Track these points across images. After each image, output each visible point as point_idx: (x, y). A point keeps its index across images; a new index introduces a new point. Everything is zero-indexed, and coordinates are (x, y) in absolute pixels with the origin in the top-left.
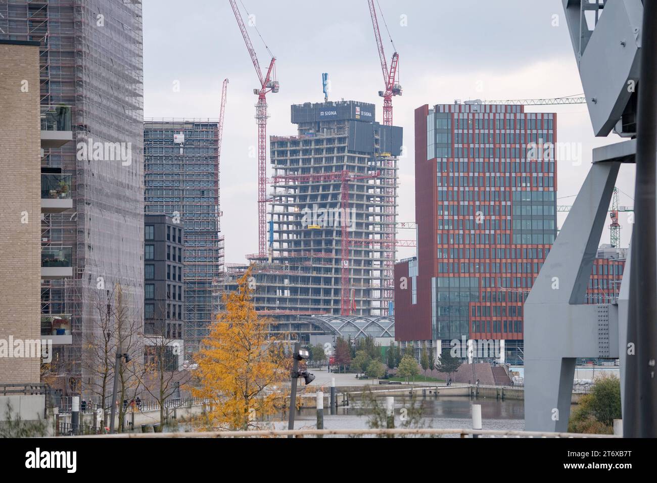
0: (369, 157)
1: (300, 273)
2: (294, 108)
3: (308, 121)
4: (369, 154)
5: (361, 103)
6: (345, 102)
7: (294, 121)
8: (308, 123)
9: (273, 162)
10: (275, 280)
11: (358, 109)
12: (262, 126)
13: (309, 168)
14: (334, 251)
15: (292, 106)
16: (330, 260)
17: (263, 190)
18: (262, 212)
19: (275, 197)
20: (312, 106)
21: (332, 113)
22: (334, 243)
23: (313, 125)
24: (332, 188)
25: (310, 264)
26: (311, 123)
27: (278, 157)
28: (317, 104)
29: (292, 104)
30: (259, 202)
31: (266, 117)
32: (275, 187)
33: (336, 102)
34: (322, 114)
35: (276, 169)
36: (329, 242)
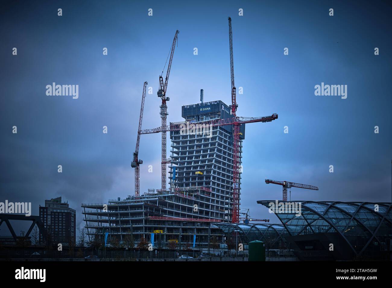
0: (229, 135)
1: (194, 199)
2: (183, 108)
3: (192, 115)
4: (229, 133)
5: (224, 104)
6: (216, 102)
7: (184, 116)
8: (192, 116)
9: (171, 138)
10: (180, 201)
11: (223, 107)
12: (164, 119)
13: (194, 140)
14: (211, 189)
15: (182, 107)
16: (209, 193)
17: (164, 156)
18: (164, 169)
19: (172, 157)
20: (194, 106)
21: (208, 109)
22: (211, 183)
23: (195, 118)
24: (209, 151)
25: (199, 193)
26: (194, 117)
27: (174, 134)
28: (198, 104)
29: (183, 106)
30: (162, 163)
31: (166, 114)
32: (173, 152)
33: (210, 102)
34: (201, 110)
35: (174, 142)
36: (208, 183)
